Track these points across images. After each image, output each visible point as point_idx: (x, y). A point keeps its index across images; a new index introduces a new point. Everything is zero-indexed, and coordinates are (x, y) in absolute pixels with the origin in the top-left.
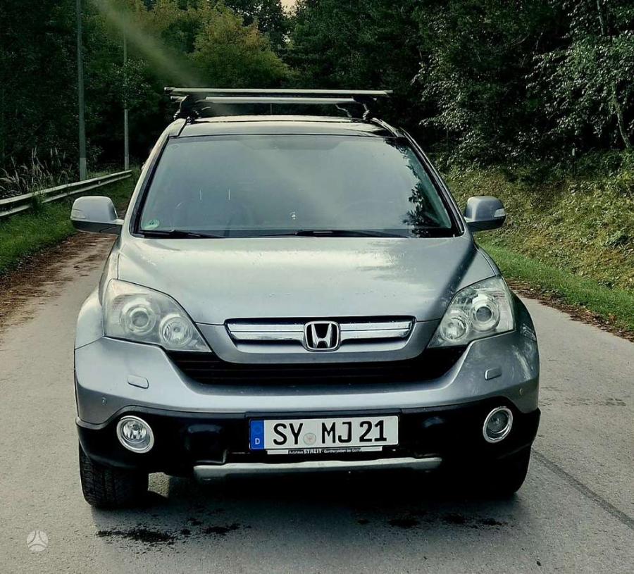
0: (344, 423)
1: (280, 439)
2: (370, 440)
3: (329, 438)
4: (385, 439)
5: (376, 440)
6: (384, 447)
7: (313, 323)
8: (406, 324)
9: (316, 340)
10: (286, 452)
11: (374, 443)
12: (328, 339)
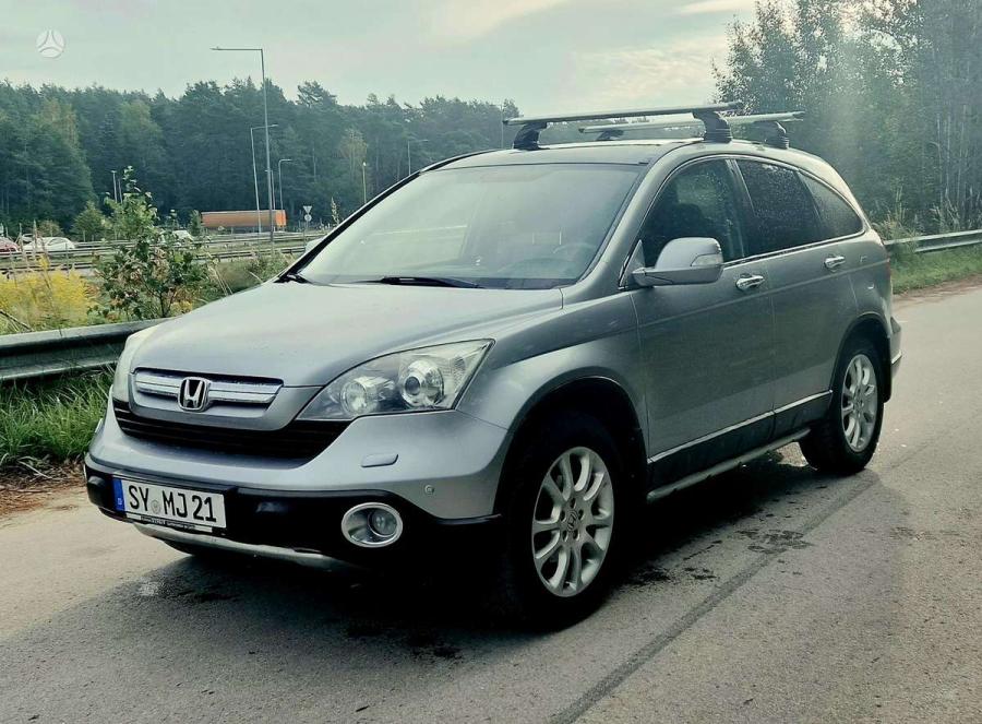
0: (180, 495)
1: (135, 504)
2: (202, 518)
3: (170, 510)
4: (214, 520)
5: (208, 519)
6: (214, 528)
7: (188, 379)
8: (276, 388)
9: (187, 396)
10: (139, 518)
11: (205, 522)
12: (196, 398)
